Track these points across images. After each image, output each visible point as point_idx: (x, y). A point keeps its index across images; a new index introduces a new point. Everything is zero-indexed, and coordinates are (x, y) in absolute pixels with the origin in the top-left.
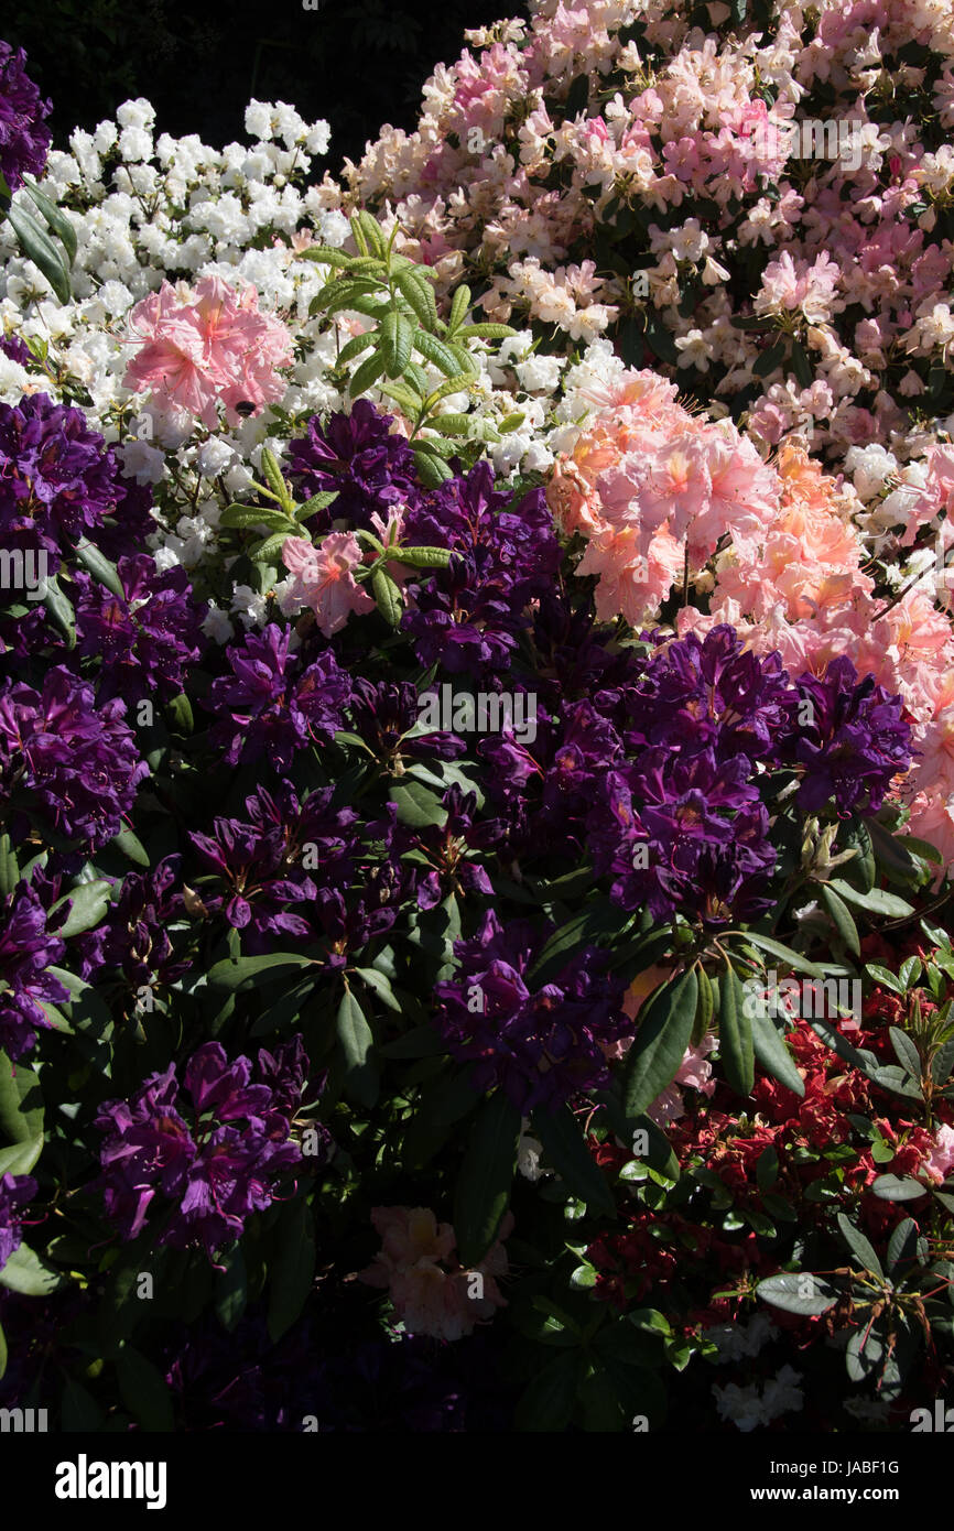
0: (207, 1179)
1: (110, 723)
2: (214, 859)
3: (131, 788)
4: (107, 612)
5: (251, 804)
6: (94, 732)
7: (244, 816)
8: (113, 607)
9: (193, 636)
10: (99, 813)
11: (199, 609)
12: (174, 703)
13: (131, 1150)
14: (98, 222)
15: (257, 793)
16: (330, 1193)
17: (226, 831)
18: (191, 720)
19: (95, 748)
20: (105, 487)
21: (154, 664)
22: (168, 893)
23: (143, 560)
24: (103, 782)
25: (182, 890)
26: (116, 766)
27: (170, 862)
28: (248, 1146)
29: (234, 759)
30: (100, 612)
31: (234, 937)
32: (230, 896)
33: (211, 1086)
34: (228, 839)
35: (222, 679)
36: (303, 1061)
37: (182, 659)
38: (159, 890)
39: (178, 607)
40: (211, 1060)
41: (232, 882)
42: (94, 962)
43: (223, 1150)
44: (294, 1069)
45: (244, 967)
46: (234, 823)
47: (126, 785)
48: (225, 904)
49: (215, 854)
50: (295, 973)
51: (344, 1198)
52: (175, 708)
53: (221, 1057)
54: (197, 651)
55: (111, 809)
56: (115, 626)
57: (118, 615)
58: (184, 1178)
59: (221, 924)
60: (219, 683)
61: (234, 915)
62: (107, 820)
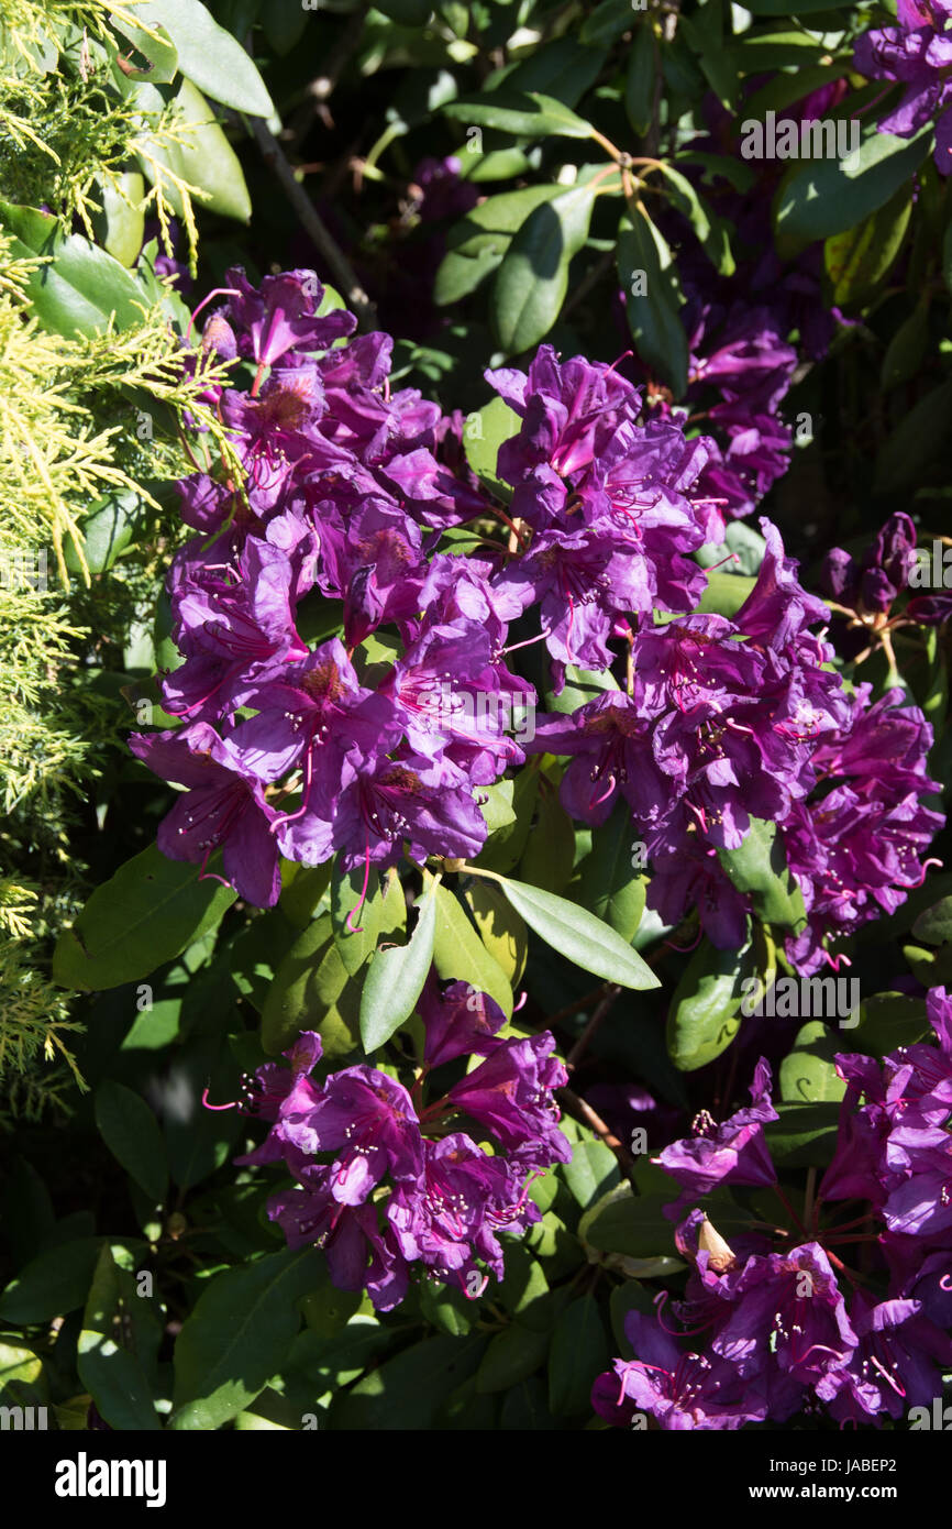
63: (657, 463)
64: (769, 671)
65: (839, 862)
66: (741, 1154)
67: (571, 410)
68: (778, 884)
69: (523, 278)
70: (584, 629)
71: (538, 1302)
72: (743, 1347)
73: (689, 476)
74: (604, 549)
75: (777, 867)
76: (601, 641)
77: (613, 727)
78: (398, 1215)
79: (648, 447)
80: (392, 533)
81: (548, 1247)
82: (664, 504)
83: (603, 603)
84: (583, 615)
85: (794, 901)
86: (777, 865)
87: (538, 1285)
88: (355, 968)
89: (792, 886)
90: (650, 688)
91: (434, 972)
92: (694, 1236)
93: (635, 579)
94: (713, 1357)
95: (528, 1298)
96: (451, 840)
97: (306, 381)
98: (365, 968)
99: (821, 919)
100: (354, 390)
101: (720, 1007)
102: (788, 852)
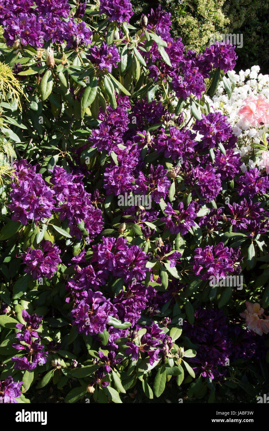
0: (214, 268)
1: (217, 178)
2: (231, 210)
3: (217, 192)
4: (221, 158)
5: (242, 202)
6: (213, 178)
7: (240, 204)
8: (223, 157)
9: (238, 168)
10: (210, 194)
11: (241, 163)
12: (230, 181)
13: (201, 257)
14: (241, 90)
15: (244, 200)
16: (238, 302)
17: (235, 206)
18: (233, 186)
19: (213, 181)
20: (228, 133)
21: (228, 171)
22: (220, 214)
23: (232, 150)
24: (212, 188)
25: (223, 215)
26: (216, 186)
27: (222, 208)
28: (224, 264)
29: (241, 194)
30: (220, 158)
31: (231, 228)
32: (232, 218)
33: (219, 251)
34: (235, 207)
35: (242, 176)
36: (239, 252)
37: (235, 172)
38: (218, 213)
39: (237, 161)
40: (220, 246)
41: (234, 216)
42: (202, 223)
43: (219, 263)
44: (237, 253)
45: (231, 234)
46: (237, 205)
47: (217, 191)
48: (231, 220)
49: (232, 209)
50: (242, 238)
51: (240, 304)
52: (230, 183)
53: (223, 246)
54: (238, 171)
55: (213, 195)
56: (223, 162)
57: (224, 159)
58: (210, 265)
59: (229, 224)
60: (241, 177)
61: (232, 222)
62: (211, 196)
63: (69, 178)
64: (83, 200)
65: (92, 227)
66: (82, 258)
67: (59, 171)
68: (85, 230)
69: (50, 166)
70: (61, 197)
71: (58, 283)
72: (83, 279)
73: (72, 179)
74: (63, 187)
75: (85, 228)
76: (63, 198)
77: (65, 208)
78: (41, 267)
79: (68, 176)
80: (39, 182)
81: (59, 276)
82: (70, 182)
83: (63, 194)
84: (61, 195)
85: (87, 232)
86: (85, 227)
87: (58, 281)
88: (35, 235)
89: (87, 230)
90: (69, 203)
91: (44, 239)
92: (77, 268)
93: (67, 191)
94: (80, 281)
95: (57, 283)
96: (47, 216)
97: (26, 170)
98: (37, 235)
99: (91, 235)
100: (31, 173)
101: (79, 246)
102: (86, 226)
